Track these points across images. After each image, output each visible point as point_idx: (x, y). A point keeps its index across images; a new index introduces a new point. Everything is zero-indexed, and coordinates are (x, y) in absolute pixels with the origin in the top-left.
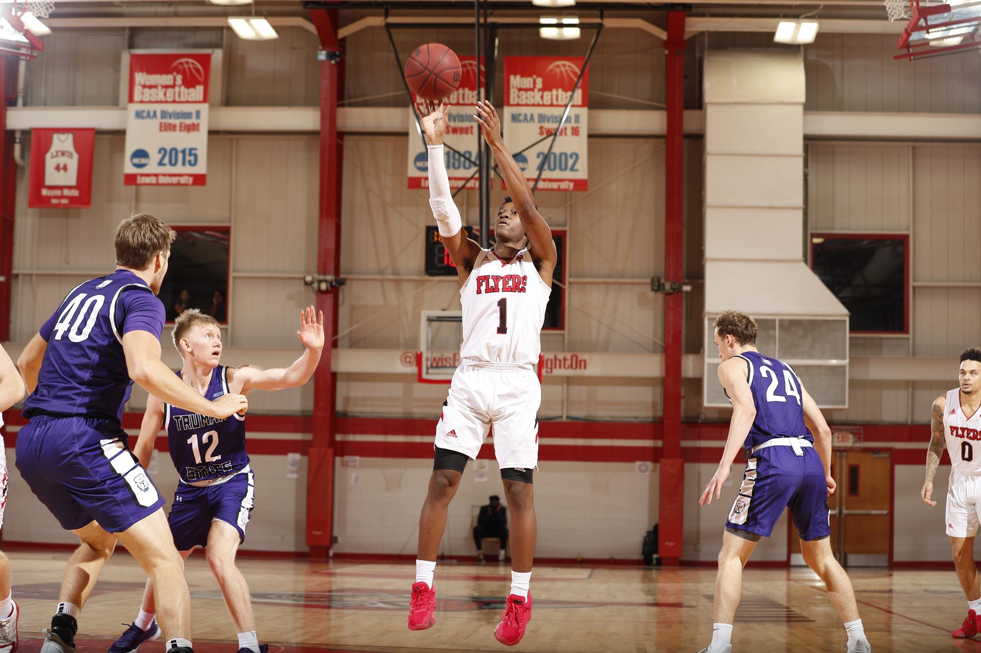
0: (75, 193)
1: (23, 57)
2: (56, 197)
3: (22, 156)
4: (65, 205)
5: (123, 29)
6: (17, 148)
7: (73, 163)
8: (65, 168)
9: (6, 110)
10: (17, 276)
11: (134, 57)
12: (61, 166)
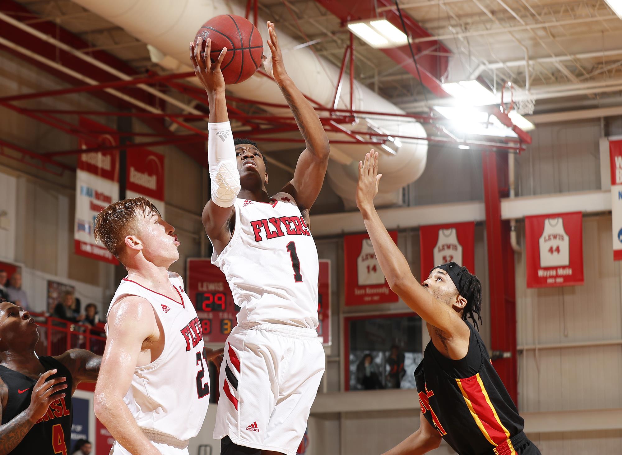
0: (569, 272)
1: (512, 151)
2: (551, 277)
3: (518, 242)
4: (561, 283)
5: (598, 119)
6: (513, 235)
7: (565, 245)
8: (558, 250)
9: (500, 202)
10: (521, 352)
11: (612, 143)
12: (554, 248)
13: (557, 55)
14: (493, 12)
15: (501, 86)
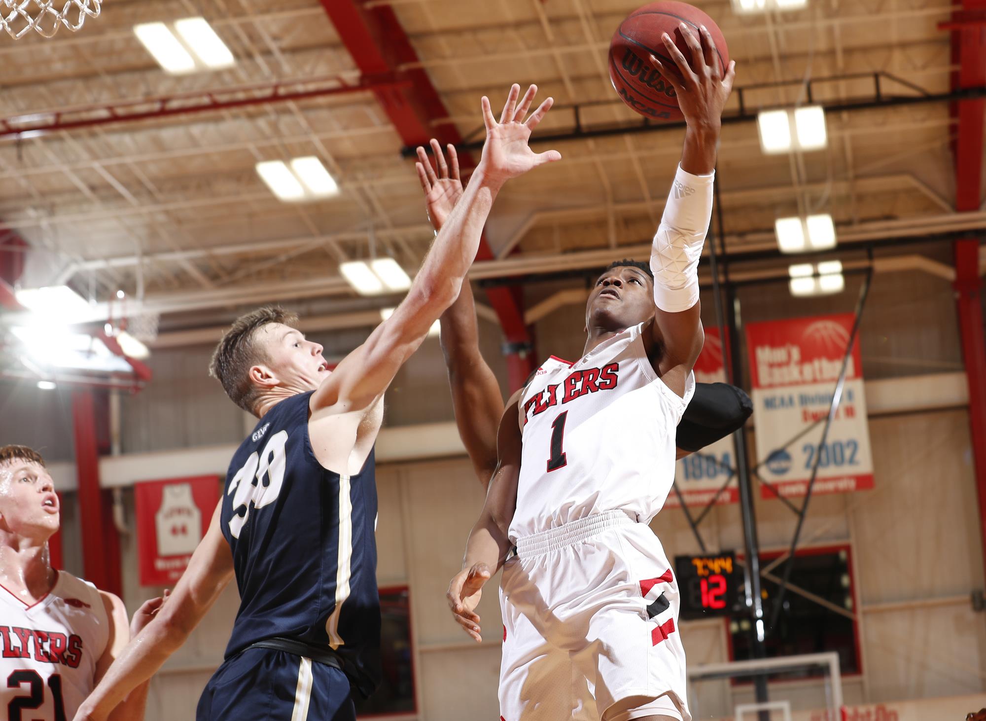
1: (115, 390)
2: (175, 569)
3: (126, 520)
6: (118, 510)
7: (194, 523)
8: (184, 530)
9: (98, 462)
12: (179, 528)
13: (185, 249)
14: (93, 188)
15: (104, 294)
